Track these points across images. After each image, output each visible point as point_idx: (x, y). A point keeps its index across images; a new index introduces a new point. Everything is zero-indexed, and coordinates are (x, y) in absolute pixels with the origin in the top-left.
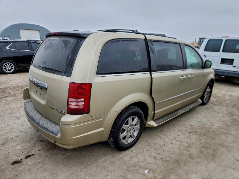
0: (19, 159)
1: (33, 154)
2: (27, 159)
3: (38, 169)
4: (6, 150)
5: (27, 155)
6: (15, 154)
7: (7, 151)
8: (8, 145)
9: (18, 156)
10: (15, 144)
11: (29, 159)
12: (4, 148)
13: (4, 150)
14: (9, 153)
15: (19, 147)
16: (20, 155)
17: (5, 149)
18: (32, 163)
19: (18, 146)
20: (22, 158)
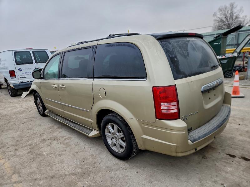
0: (240, 160)
1: (227, 154)
2: (236, 155)
3: (237, 146)
4: (242, 176)
5: (232, 158)
6: (240, 165)
7: (243, 174)
8: (236, 180)
9: (239, 162)
10: (228, 175)
11: (234, 154)
12: (243, 180)
13: (245, 178)
14: (243, 171)
15: (229, 169)
16: (237, 162)
17: (242, 178)
18: (236, 151)
19: (229, 171)
20: (238, 159)
